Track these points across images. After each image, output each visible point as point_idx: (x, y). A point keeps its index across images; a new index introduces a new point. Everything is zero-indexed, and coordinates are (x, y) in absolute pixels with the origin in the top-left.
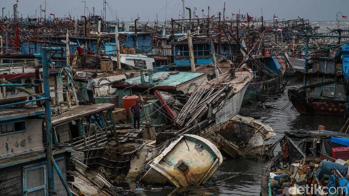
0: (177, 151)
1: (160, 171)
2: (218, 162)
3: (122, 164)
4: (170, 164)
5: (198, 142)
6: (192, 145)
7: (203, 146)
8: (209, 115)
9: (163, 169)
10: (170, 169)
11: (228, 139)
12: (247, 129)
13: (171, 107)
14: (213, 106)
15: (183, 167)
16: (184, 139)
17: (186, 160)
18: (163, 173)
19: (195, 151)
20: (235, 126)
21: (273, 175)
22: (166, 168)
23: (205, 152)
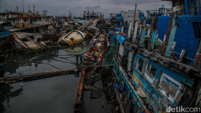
0: (71, 34)
1: (64, 40)
2: (83, 38)
3: (57, 39)
4: (68, 38)
5: (78, 32)
6: (76, 33)
7: (79, 33)
8: (87, 28)
9: (65, 40)
10: (68, 39)
11: (90, 33)
12: (95, 30)
13: (78, 26)
14: (88, 26)
15: (72, 39)
16: (74, 31)
17: (73, 37)
18: (65, 41)
19: (77, 35)
20: (92, 29)
21: (95, 40)
22: (67, 39)
23: (80, 35)
